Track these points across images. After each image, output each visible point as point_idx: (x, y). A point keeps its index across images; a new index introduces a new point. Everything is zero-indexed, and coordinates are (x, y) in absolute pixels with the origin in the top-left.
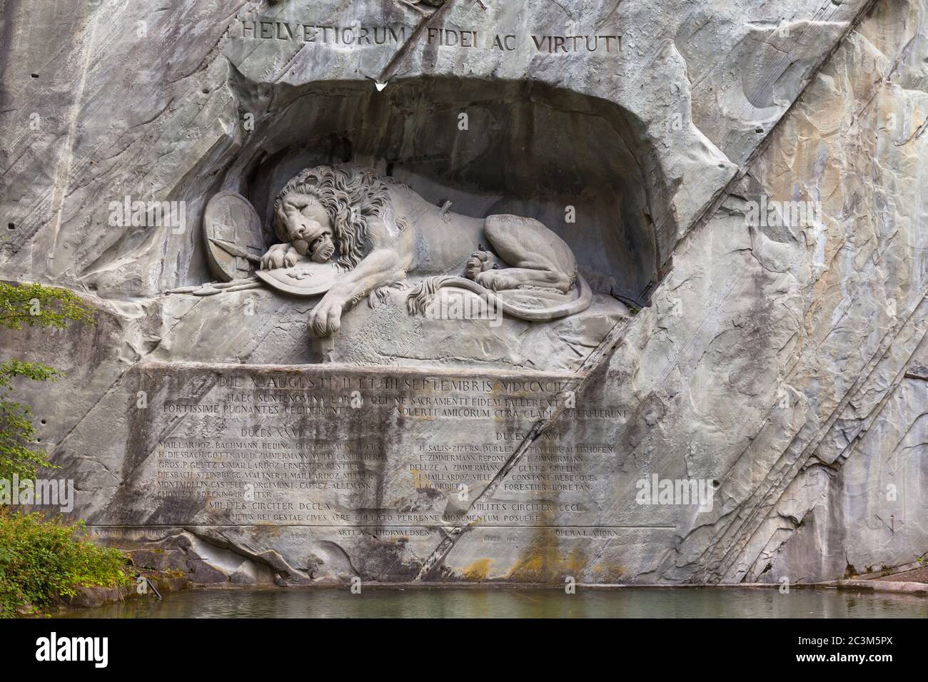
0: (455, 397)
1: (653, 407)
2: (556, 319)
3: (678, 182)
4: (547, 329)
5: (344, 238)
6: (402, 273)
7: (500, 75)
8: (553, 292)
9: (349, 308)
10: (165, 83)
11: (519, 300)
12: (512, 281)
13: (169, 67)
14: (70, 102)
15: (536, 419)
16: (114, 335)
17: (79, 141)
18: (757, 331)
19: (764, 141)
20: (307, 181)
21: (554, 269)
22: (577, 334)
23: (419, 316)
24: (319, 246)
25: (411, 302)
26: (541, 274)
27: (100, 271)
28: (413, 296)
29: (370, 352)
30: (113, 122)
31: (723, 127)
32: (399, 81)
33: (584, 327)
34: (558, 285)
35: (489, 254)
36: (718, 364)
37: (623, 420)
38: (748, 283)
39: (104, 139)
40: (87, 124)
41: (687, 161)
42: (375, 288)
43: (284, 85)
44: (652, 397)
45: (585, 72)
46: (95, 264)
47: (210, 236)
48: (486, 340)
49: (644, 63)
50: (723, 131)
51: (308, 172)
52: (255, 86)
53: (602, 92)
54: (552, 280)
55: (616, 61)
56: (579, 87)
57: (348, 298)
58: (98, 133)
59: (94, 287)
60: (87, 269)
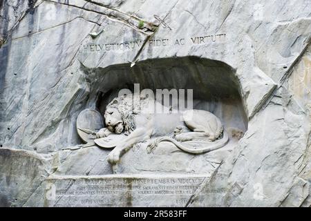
0: (160, 186)
1: (236, 188)
2: (204, 153)
3: (248, 93)
4: (201, 156)
5: (126, 124)
6: (148, 137)
7: (178, 55)
8: (207, 141)
9: (123, 152)
10: (58, 72)
11: (191, 145)
12: (189, 137)
13: (59, 66)
14: (27, 83)
15: (191, 195)
16: (39, 167)
17: (30, 96)
18: (284, 154)
19: (288, 72)
20: (114, 102)
21: (207, 132)
22: (214, 158)
23: (151, 154)
24: (117, 128)
25: (149, 149)
26: (202, 134)
27: (37, 143)
28: (149, 146)
29: (133, 169)
30: (41, 88)
31: (270, 67)
32: (140, 62)
33: (216, 155)
34: (210, 138)
35: (183, 127)
36: (267, 169)
37: (224, 194)
38: (281, 134)
39: (39, 95)
40: (32, 90)
41: (252, 84)
42: (135, 143)
43: (100, 68)
44: (236, 184)
45: (211, 51)
46: (36, 141)
47: (78, 127)
48: (177, 163)
49: (234, 44)
50: (270, 69)
51: (115, 99)
52: (89, 70)
53: (218, 58)
54: (207, 136)
55: (223, 44)
56: (209, 57)
57: (123, 148)
58: (36, 93)
59: (35, 149)
60: (33, 143)
